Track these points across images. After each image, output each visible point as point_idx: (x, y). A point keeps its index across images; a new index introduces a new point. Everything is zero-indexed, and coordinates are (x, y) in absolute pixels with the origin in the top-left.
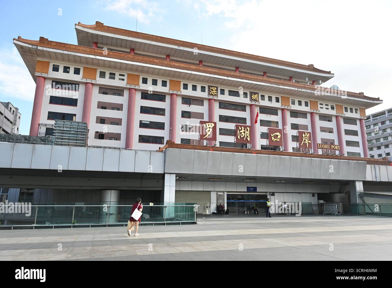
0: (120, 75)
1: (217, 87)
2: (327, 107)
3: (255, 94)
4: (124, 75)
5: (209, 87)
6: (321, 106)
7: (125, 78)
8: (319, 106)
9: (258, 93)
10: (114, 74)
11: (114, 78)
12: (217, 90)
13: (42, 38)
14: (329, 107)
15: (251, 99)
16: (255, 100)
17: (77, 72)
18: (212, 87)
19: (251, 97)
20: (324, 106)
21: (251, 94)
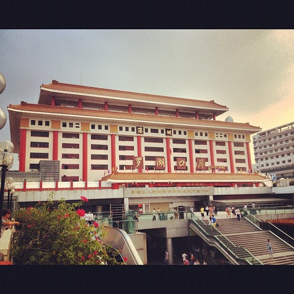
0: (76, 124)
1: (143, 128)
2: (221, 135)
3: (169, 130)
4: (79, 124)
5: (137, 127)
6: (217, 135)
7: (80, 126)
8: (216, 135)
9: (171, 130)
10: (72, 124)
11: (72, 127)
12: (142, 130)
13: (22, 103)
14: (223, 136)
15: (167, 134)
16: (169, 135)
17: (47, 124)
18: (139, 127)
19: (166, 133)
20: (219, 135)
21: (166, 130)
